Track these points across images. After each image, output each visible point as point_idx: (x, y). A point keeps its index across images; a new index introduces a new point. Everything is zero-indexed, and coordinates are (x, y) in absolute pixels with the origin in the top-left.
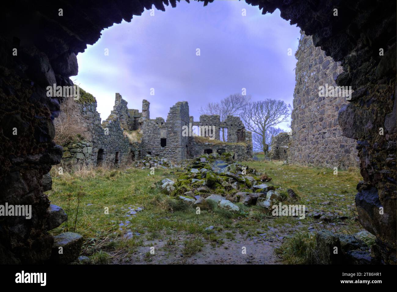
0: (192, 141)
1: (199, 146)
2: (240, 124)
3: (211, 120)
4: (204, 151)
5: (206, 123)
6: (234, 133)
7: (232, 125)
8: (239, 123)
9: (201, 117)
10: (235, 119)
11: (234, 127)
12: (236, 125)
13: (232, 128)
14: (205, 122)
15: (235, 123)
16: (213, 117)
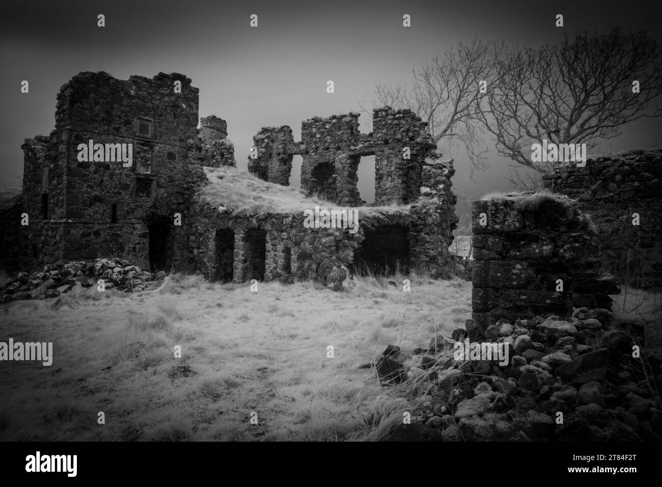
0: (192, 201)
1: (205, 217)
2: (411, 134)
3: (330, 132)
4: (215, 232)
5: (315, 142)
6: (393, 168)
7: (386, 142)
8: (408, 131)
9: (305, 126)
10: (397, 119)
11: (393, 149)
12: (399, 140)
13: (387, 151)
14: (314, 140)
15: (395, 132)
16: (334, 121)
